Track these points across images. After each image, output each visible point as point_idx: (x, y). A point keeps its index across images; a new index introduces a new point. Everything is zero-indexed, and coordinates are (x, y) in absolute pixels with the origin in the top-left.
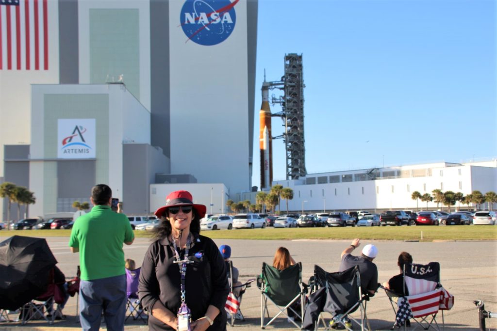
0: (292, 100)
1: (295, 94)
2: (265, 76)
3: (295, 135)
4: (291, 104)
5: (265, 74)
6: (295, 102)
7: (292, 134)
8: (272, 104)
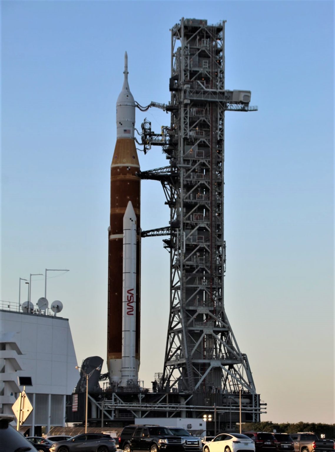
0: (196, 139)
1: (203, 125)
2: (126, 73)
3: (201, 229)
4: (193, 150)
5: (126, 67)
6: (202, 145)
7: (193, 227)
8: (142, 147)
